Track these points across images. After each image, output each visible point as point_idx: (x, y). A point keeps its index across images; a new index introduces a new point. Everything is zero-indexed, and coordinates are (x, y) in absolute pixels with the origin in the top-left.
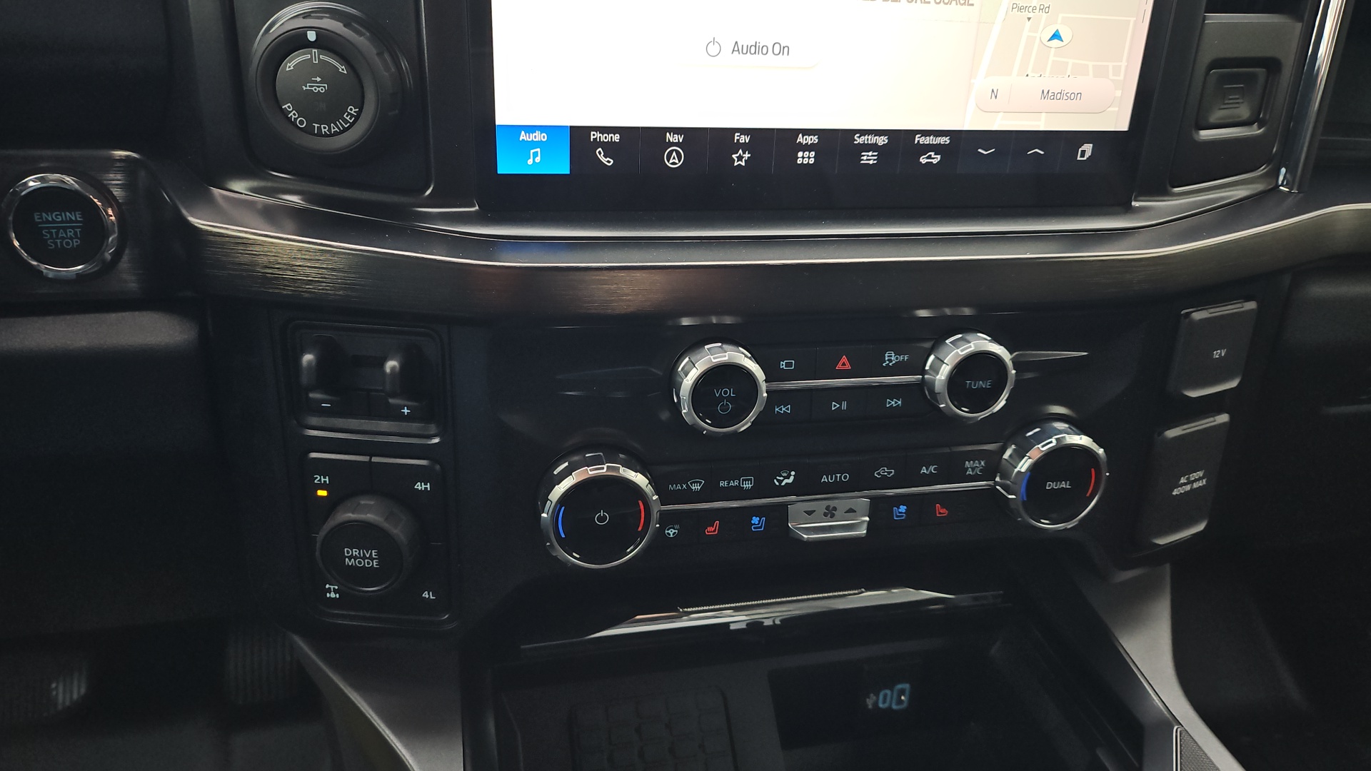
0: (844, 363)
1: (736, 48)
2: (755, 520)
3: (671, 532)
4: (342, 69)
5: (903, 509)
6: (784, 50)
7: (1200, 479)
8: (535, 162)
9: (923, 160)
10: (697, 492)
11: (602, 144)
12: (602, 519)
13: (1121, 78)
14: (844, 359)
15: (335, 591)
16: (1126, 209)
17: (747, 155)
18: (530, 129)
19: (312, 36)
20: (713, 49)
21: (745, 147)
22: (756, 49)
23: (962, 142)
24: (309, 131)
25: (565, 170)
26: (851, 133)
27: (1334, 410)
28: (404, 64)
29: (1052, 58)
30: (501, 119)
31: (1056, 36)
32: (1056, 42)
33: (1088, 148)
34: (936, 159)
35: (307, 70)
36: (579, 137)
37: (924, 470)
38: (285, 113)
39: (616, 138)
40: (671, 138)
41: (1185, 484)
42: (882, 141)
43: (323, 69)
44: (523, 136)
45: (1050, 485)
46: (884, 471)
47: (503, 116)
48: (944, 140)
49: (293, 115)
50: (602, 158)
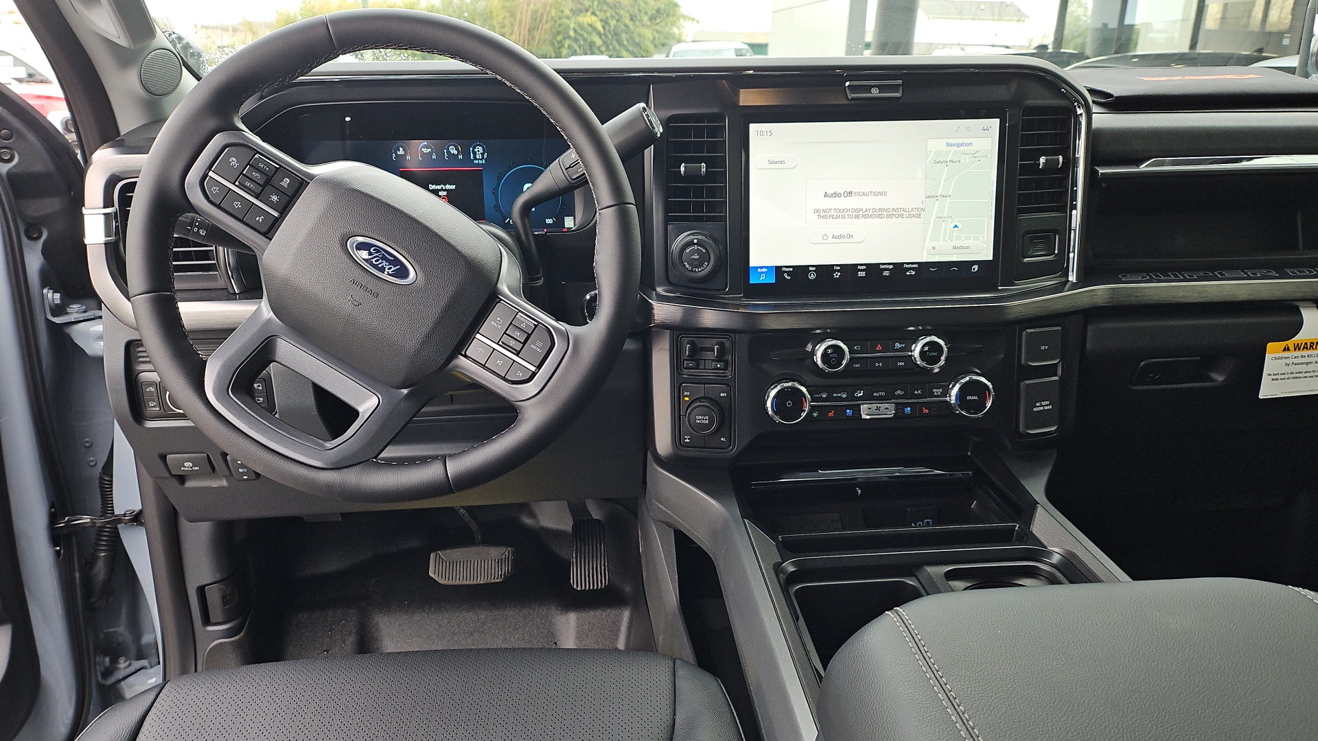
0: (879, 347)
1: (834, 237)
2: (848, 411)
3: (815, 415)
4: (704, 251)
5: (909, 409)
6: (851, 236)
7: (1047, 405)
8: (763, 279)
9: (908, 273)
10: (824, 398)
11: (786, 272)
12: (789, 404)
13: (985, 240)
14: (879, 346)
15: (689, 439)
16: (995, 290)
17: (839, 274)
18: (761, 267)
19: (695, 241)
20: (825, 238)
21: (838, 271)
22: (841, 236)
23: (923, 267)
24: (692, 271)
25: (773, 281)
26: (879, 264)
27: (1136, 388)
28: (721, 247)
29: (955, 234)
30: (751, 264)
31: (956, 226)
32: (956, 229)
33: (976, 267)
34: (913, 273)
35: (693, 252)
36: (778, 270)
37: (916, 392)
38: (685, 266)
39: (791, 269)
40: (811, 269)
41: (1038, 407)
42: (891, 267)
43: (698, 252)
44: (759, 270)
45: (969, 398)
46: (899, 392)
47: (752, 264)
48: (916, 266)
49: (687, 266)
50: (786, 277)
